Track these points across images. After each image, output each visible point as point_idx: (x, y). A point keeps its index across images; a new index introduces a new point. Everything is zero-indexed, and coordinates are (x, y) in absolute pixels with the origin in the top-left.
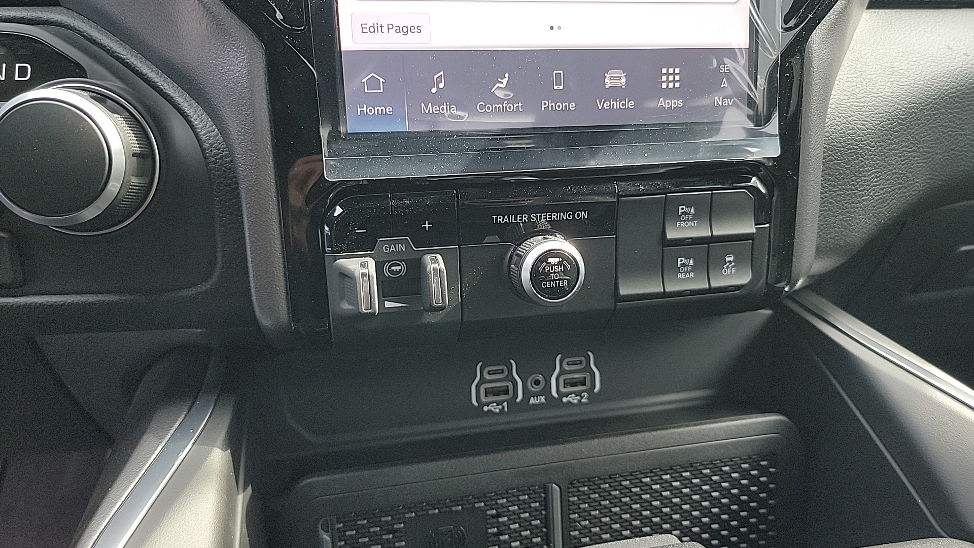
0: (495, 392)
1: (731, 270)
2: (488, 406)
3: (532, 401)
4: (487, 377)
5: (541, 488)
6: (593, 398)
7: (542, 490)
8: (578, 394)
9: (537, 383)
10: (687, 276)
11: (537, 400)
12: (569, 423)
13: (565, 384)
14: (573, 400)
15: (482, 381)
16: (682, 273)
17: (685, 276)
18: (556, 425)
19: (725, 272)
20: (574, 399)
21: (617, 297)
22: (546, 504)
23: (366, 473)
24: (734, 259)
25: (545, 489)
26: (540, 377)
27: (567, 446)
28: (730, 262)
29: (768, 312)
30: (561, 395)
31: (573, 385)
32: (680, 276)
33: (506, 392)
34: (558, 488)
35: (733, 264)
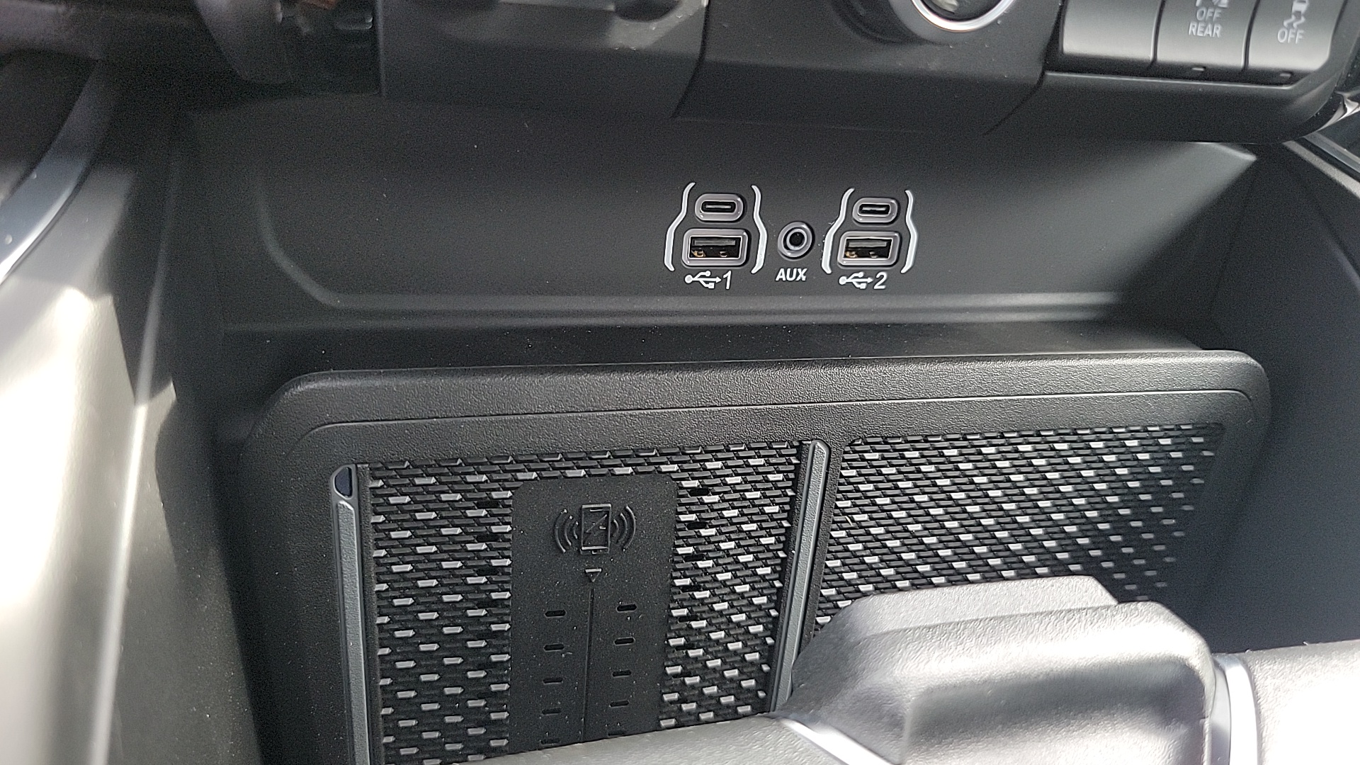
0: (711, 250)
1: (1296, 34)
2: (694, 277)
3: (781, 275)
4: (701, 215)
5: (793, 447)
6: (898, 284)
7: (794, 451)
8: (870, 272)
9: (797, 239)
10: (1206, 32)
11: (791, 276)
12: (846, 327)
13: (847, 249)
14: (860, 283)
15: (690, 222)
16: (1198, 22)
17: (1203, 32)
18: (822, 326)
19: (1283, 36)
20: (859, 281)
21: (1052, 56)
22: (797, 478)
23: (441, 382)
24: (1309, 9)
25: (800, 450)
26: (804, 229)
27: (856, 370)
28: (1298, 14)
29: (1249, 158)
30: (837, 270)
31: (863, 253)
32: (1194, 30)
33: (732, 251)
34: (825, 451)
35: (1303, 19)
